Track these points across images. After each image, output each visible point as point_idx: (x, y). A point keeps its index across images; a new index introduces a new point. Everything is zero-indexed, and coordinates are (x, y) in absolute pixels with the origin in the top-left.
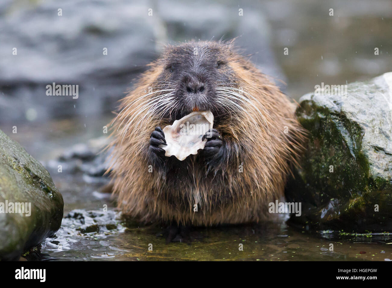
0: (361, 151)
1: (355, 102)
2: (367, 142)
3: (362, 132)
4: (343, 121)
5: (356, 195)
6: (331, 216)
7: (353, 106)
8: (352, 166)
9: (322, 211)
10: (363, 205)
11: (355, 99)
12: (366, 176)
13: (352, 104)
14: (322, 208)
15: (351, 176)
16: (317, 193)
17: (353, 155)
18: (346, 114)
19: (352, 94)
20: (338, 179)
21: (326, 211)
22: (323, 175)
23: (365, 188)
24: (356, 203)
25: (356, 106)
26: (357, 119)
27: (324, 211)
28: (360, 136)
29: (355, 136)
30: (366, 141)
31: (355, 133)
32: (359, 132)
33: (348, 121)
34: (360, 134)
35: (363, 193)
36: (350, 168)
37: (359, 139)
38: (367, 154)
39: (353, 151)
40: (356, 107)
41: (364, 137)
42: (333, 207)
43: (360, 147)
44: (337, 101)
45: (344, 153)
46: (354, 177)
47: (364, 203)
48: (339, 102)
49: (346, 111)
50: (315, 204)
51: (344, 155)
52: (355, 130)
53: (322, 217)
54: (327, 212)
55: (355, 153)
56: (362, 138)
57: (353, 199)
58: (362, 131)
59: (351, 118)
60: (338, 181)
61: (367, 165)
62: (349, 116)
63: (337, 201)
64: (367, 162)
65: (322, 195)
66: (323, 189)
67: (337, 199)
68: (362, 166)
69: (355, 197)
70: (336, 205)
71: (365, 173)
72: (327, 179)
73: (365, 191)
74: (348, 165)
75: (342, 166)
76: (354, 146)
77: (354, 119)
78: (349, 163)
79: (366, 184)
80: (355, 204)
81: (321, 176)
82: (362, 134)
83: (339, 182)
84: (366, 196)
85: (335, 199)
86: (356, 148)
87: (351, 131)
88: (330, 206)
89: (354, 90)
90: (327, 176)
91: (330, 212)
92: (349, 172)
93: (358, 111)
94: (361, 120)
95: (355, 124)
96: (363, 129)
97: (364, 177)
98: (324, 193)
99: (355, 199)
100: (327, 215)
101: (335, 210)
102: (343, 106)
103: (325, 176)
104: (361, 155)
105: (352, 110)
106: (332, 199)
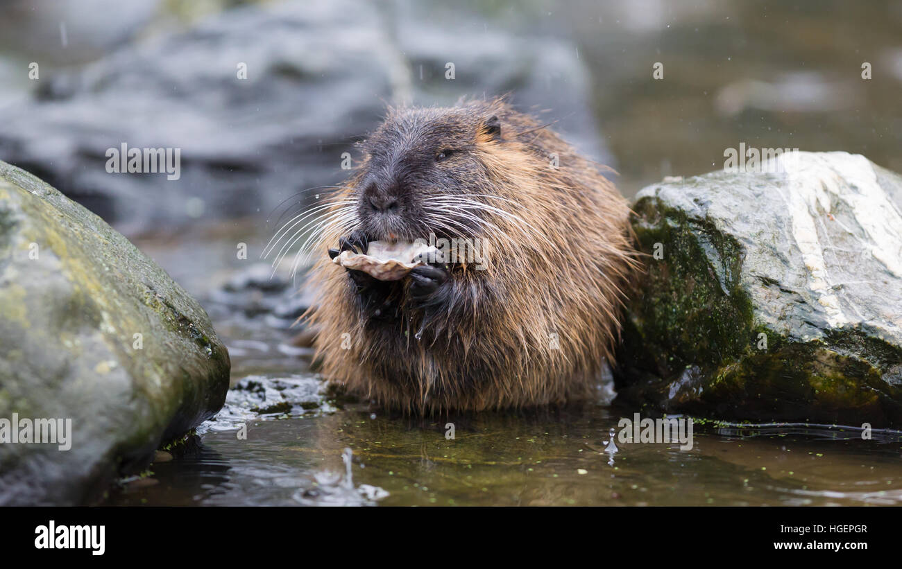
0: (740, 284)
1: (730, 200)
2: (750, 270)
3: (742, 253)
4: (710, 233)
5: (730, 360)
6: (686, 395)
7: (727, 208)
8: (724, 310)
9: (671, 386)
10: (742, 377)
11: (731, 196)
12: (748, 328)
13: (725, 205)
14: (672, 382)
15: (722, 328)
16: (664, 356)
17: (727, 292)
18: (716, 222)
19: (726, 187)
20: (698, 332)
21: (678, 387)
22: (673, 324)
23: (745, 348)
24: (730, 373)
25: (732, 208)
26: (734, 230)
27: (675, 386)
28: (738, 259)
29: (729, 260)
30: (748, 268)
31: (730, 255)
32: (736, 253)
33: (718, 233)
34: (737, 256)
35: (742, 356)
36: (720, 313)
37: (736, 265)
38: (750, 290)
39: (726, 284)
40: (732, 211)
41: (744, 262)
42: (691, 379)
43: (737, 278)
44: (701, 198)
45: (710, 288)
46: (726, 329)
47: (742, 374)
48: (704, 201)
49: (715, 217)
50: (658, 374)
51: (711, 291)
52: (729, 249)
53: (671, 396)
54: (680, 388)
55: (728, 289)
56: (742, 263)
57: (724, 366)
58: (742, 251)
59: (723, 228)
60: (700, 335)
61: (750, 309)
62: (719, 225)
63: (697, 369)
64: (750, 305)
65: (672, 359)
66: (673, 349)
67: (697, 367)
68: (741, 311)
69: (728, 363)
70: (694, 375)
71: (746, 323)
72: (680, 332)
73: (746, 353)
74: (717, 308)
75: (706, 310)
76: (727, 277)
77: (728, 231)
78: (718, 304)
79: (747, 342)
80: (727, 376)
81: (671, 326)
82: (742, 257)
83: (701, 338)
84: (747, 362)
85: (693, 366)
86: (731, 280)
87: (723, 250)
88: (685, 378)
89: (730, 181)
90: (681, 327)
91: (685, 388)
92: (718, 320)
93: (734, 216)
94: (741, 232)
95: (730, 238)
96: (743, 248)
97: (743, 329)
98: (675, 356)
99: (728, 367)
100: (679, 394)
101: (693, 385)
102: (711, 207)
103: (677, 327)
104: (740, 292)
105: (725, 215)
106: (687, 367)
